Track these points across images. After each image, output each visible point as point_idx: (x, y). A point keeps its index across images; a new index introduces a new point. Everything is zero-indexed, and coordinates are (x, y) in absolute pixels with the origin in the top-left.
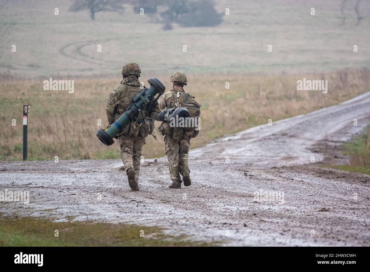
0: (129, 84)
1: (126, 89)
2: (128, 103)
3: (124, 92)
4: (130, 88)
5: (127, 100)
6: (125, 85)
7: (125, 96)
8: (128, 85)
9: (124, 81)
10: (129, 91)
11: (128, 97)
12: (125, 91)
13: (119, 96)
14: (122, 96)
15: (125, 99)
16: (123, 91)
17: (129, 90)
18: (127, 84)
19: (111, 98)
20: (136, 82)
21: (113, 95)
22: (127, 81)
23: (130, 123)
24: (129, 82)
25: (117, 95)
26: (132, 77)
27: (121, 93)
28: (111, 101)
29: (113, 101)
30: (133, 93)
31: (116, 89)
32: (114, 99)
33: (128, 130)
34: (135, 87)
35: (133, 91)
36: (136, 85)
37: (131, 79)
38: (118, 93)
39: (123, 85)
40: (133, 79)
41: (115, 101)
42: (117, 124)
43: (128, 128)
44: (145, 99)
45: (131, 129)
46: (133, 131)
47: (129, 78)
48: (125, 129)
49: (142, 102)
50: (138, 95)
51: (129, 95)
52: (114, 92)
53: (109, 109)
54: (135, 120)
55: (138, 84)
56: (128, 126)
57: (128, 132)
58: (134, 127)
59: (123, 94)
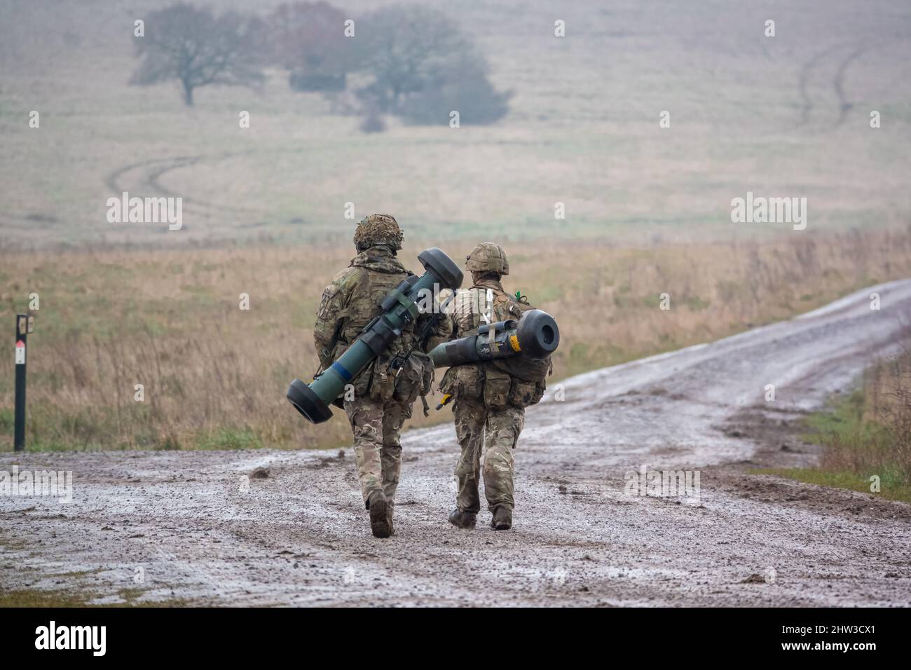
0: (372, 266)
1: (364, 280)
2: (367, 315)
3: (357, 286)
4: (374, 277)
5: (365, 306)
6: (362, 268)
7: (360, 298)
8: (370, 269)
9: (359, 260)
10: (370, 284)
11: (368, 299)
12: (361, 285)
13: (346, 296)
14: (354, 297)
15: (362, 305)
16: (356, 284)
17: (371, 281)
18: (366, 268)
19: (326, 303)
20: (390, 262)
21: (331, 296)
22: (366, 259)
23: (373, 366)
24: (370, 261)
25: (339, 296)
26: (380, 250)
27: (352, 289)
28: (327, 310)
29: (329, 310)
30: (382, 289)
31: (339, 280)
32: (332, 306)
33: (367, 384)
34: (386, 275)
35: (381, 285)
36: (389, 268)
37: (377, 253)
38: (343, 291)
39: (357, 271)
40: (382, 254)
41: (335, 309)
42: (339, 367)
43: (368, 377)
44: (409, 303)
45: (375, 382)
46: (379, 386)
47: (372, 250)
48: (360, 380)
49: (403, 310)
50: (393, 293)
51: (371, 294)
52: (332, 288)
53: (320, 331)
54: (386, 359)
55: (394, 267)
56: (366, 373)
57: (366, 388)
58: (383, 378)
59: (357, 292)
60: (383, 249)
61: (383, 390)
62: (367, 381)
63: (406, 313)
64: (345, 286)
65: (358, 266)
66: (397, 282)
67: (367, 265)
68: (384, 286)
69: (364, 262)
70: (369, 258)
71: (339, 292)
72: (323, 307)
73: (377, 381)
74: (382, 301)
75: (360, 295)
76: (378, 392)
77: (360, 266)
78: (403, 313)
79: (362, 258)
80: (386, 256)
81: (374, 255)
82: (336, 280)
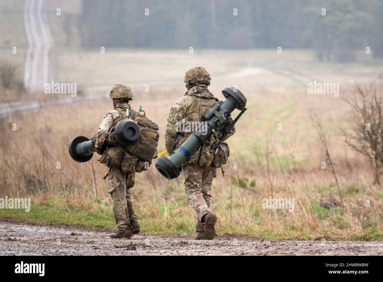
0: (199, 95)
1: (196, 102)
3: (192, 106)
4: (200, 101)
6: (194, 96)
8: (198, 97)
10: (199, 105)
11: (198, 113)
12: (194, 105)
13: (185, 111)
14: (189, 112)
17: (199, 103)
18: (195, 96)
19: (174, 115)
20: (208, 93)
21: (177, 111)
22: (196, 91)
23: (201, 149)
24: (198, 92)
25: (182, 111)
26: (202, 87)
27: (188, 108)
28: (175, 119)
29: (176, 118)
30: (205, 108)
31: (181, 102)
32: (178, 116)
33: (198, 158)
34: (206, 100)
35: (204, 106)
36: (208, 96)
37: (201, 88)
38: (184, 108)
39: (191, 97)
40: (204, 89)
41: (179, 118)
42: (183, 149)
43: (198, 154)
44: (220, 115)
45: (202, 157)
46: (205, 159)
47: (198, 87)
48: (195, 156)
49: (217, 119)
50: (211, 110)
51: (200, 110)
52: (178, 107)
53: (170, 129)
54: (208, 145)
55: (210, 96)
56: (198, 152)
57: (197, 160)
58: (208, 155)
59: (192, 109)
60: (204, 86)
61: (207, 161)
62: (198, 157)
63: (218, 121)
64: (185, 106)
65: (191, 95)
66: (212, 104)
67: (197, 95)
68: (206, 106)
69: (195, 93)
70: (197, 91)
71: (182, 109)
72: (172, 116)
73: (204, 157)
74: (205, 114)
75: (193, 111)
76: (204, 162)
77: (193, 95)
78: (217, 121)
79: (193, 91)
80: (205, 90)
81: (199, 89)
82: (179, 102)
